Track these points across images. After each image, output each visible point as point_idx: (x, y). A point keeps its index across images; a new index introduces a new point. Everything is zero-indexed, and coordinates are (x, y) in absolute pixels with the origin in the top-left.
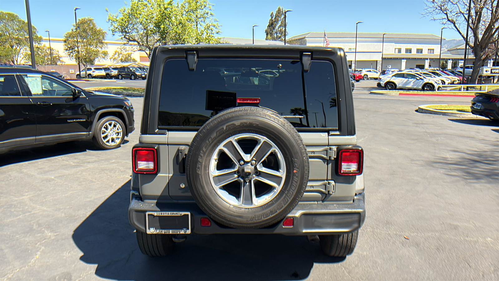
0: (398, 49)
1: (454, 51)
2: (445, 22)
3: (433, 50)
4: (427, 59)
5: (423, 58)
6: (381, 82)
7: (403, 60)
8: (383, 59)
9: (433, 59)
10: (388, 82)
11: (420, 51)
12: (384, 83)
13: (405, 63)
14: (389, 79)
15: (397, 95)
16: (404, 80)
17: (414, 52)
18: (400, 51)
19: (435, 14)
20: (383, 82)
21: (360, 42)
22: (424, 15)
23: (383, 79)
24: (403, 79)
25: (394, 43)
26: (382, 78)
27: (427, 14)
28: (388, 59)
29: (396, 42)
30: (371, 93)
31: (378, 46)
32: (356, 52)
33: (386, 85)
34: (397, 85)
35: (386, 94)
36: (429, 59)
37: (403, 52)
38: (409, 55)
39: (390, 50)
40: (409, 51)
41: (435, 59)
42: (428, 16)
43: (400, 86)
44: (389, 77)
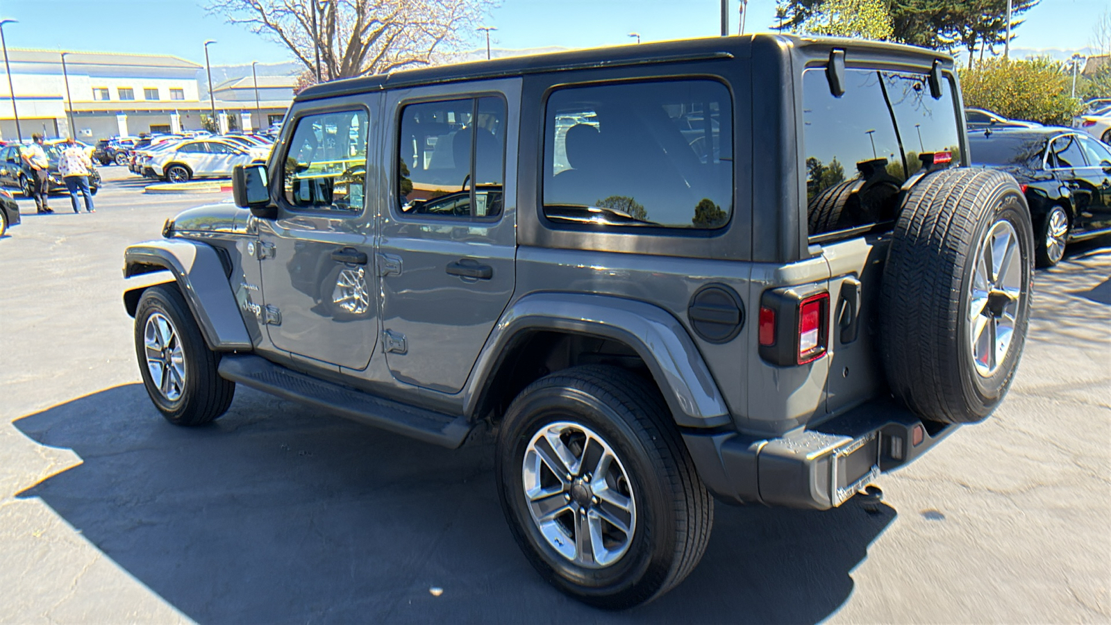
0: (100, 89)
1: (225, 94)
2: (258, 28)
3: (181, 90)
4: (174, 112)
5: (166, 111)
6: (154, 166)
7: (119, 117)
8: (71, 114)
9: (186, 111)
10: (169, 163)
11: (152, 94)
12: (161, 167)
13: (125, 122)
14: (172, 156)
15: (218, 191)
16: (206, 159)
17: (139, 95)
18: (106, 95)
19: (232, 9)
20: (159, 165)
21: (18, 72)
22: (210, 10)
23: (156, 158)
24: (205, 155)
25: (88, 77)
26: (154, 156)
27: (216, 8)
28: (83, 113)
29: (94, 74)
30: (148, 192)
31: (55, 85)
32: (13, 98)
33: (168, 170)
34: (194, 170)
35: (187, 192)
36: (177, 112)
37: (114, 96)
38: (128, 105)
39: (83, 92)
40: (126, 94)
41: (190, 110)
42: (219, 12)
43: (199, 171)
44: (171, 153)
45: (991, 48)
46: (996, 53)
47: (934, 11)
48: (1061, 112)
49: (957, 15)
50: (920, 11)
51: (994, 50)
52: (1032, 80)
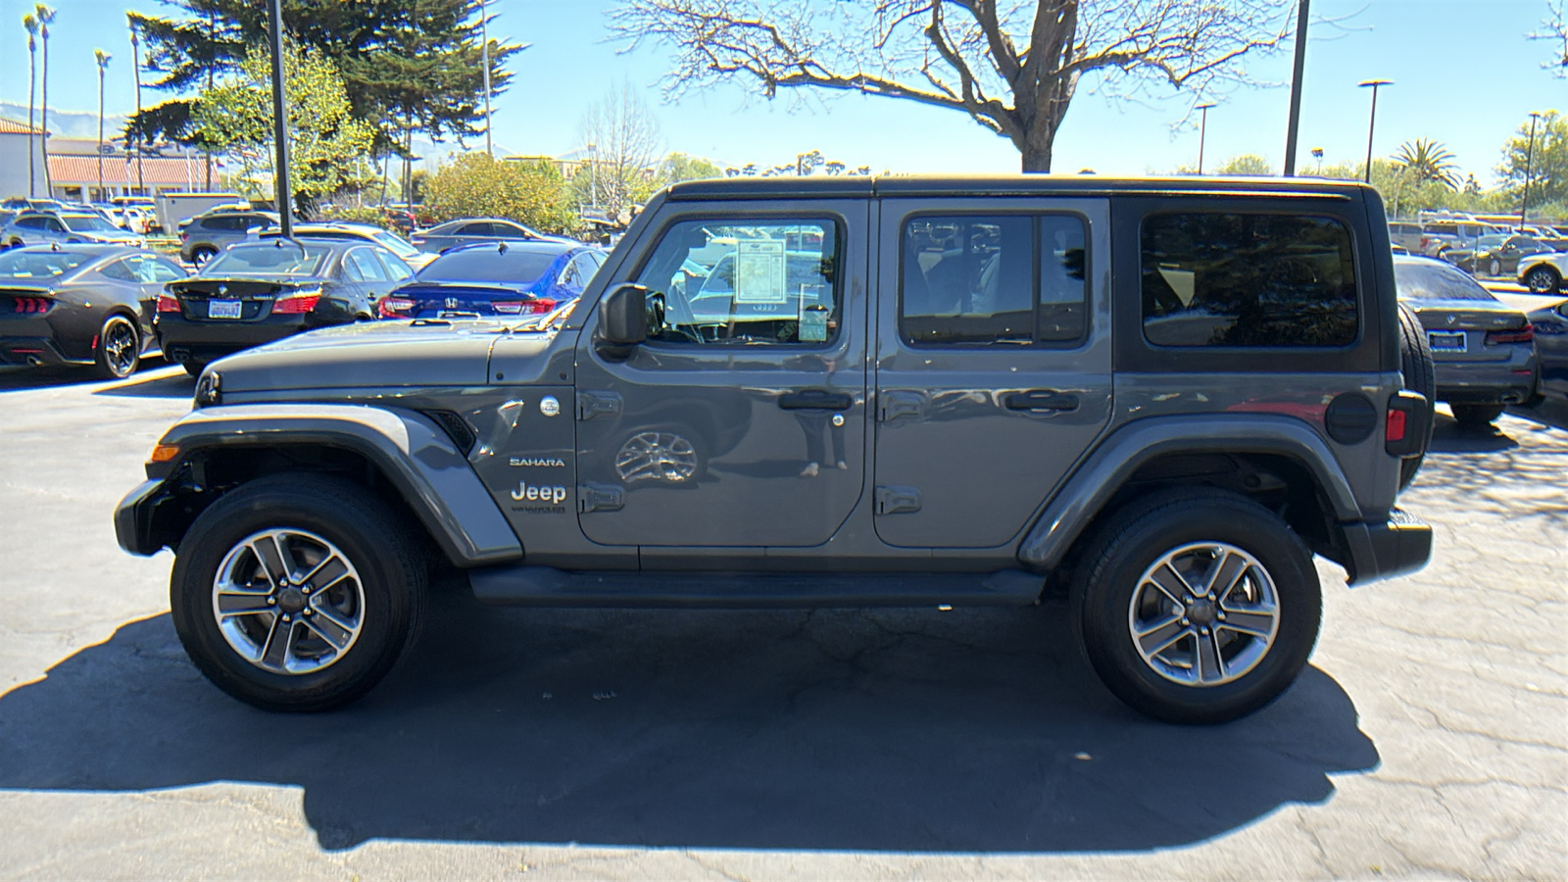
45: (460, 141)
46: (467, 147)
47: (392, 85)
48: (560, 226)
49: (417, 93)
50: (374, 82)
51: (464, 143)
52: (525, 185)
